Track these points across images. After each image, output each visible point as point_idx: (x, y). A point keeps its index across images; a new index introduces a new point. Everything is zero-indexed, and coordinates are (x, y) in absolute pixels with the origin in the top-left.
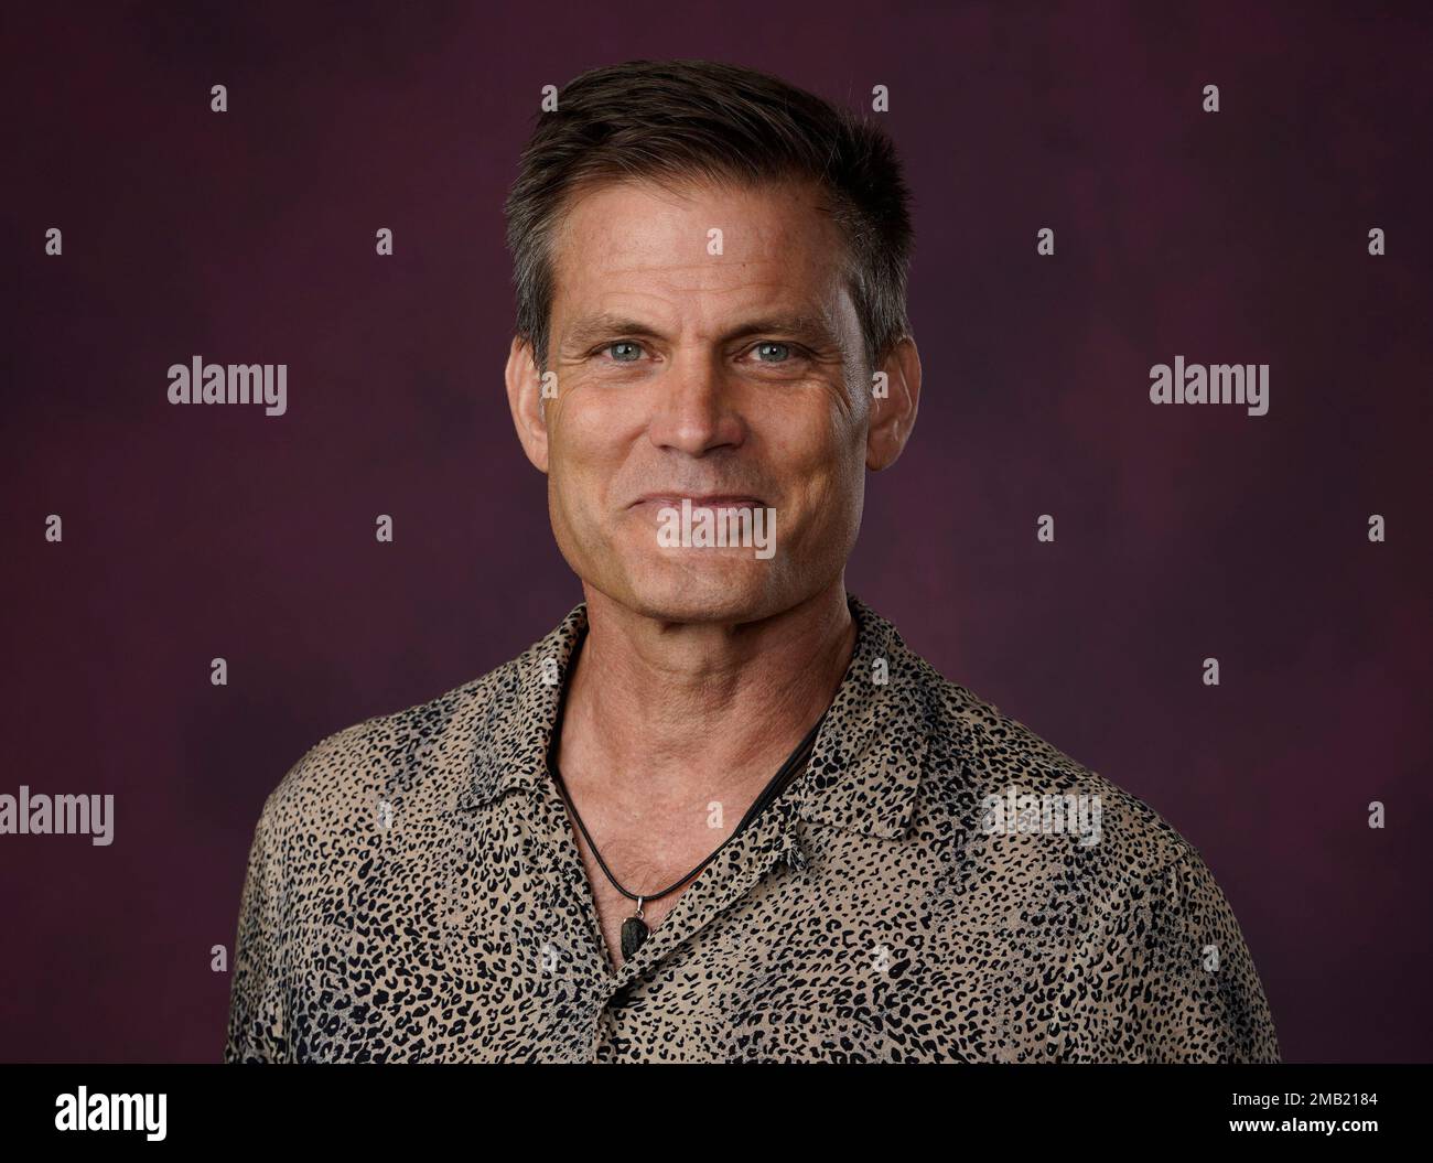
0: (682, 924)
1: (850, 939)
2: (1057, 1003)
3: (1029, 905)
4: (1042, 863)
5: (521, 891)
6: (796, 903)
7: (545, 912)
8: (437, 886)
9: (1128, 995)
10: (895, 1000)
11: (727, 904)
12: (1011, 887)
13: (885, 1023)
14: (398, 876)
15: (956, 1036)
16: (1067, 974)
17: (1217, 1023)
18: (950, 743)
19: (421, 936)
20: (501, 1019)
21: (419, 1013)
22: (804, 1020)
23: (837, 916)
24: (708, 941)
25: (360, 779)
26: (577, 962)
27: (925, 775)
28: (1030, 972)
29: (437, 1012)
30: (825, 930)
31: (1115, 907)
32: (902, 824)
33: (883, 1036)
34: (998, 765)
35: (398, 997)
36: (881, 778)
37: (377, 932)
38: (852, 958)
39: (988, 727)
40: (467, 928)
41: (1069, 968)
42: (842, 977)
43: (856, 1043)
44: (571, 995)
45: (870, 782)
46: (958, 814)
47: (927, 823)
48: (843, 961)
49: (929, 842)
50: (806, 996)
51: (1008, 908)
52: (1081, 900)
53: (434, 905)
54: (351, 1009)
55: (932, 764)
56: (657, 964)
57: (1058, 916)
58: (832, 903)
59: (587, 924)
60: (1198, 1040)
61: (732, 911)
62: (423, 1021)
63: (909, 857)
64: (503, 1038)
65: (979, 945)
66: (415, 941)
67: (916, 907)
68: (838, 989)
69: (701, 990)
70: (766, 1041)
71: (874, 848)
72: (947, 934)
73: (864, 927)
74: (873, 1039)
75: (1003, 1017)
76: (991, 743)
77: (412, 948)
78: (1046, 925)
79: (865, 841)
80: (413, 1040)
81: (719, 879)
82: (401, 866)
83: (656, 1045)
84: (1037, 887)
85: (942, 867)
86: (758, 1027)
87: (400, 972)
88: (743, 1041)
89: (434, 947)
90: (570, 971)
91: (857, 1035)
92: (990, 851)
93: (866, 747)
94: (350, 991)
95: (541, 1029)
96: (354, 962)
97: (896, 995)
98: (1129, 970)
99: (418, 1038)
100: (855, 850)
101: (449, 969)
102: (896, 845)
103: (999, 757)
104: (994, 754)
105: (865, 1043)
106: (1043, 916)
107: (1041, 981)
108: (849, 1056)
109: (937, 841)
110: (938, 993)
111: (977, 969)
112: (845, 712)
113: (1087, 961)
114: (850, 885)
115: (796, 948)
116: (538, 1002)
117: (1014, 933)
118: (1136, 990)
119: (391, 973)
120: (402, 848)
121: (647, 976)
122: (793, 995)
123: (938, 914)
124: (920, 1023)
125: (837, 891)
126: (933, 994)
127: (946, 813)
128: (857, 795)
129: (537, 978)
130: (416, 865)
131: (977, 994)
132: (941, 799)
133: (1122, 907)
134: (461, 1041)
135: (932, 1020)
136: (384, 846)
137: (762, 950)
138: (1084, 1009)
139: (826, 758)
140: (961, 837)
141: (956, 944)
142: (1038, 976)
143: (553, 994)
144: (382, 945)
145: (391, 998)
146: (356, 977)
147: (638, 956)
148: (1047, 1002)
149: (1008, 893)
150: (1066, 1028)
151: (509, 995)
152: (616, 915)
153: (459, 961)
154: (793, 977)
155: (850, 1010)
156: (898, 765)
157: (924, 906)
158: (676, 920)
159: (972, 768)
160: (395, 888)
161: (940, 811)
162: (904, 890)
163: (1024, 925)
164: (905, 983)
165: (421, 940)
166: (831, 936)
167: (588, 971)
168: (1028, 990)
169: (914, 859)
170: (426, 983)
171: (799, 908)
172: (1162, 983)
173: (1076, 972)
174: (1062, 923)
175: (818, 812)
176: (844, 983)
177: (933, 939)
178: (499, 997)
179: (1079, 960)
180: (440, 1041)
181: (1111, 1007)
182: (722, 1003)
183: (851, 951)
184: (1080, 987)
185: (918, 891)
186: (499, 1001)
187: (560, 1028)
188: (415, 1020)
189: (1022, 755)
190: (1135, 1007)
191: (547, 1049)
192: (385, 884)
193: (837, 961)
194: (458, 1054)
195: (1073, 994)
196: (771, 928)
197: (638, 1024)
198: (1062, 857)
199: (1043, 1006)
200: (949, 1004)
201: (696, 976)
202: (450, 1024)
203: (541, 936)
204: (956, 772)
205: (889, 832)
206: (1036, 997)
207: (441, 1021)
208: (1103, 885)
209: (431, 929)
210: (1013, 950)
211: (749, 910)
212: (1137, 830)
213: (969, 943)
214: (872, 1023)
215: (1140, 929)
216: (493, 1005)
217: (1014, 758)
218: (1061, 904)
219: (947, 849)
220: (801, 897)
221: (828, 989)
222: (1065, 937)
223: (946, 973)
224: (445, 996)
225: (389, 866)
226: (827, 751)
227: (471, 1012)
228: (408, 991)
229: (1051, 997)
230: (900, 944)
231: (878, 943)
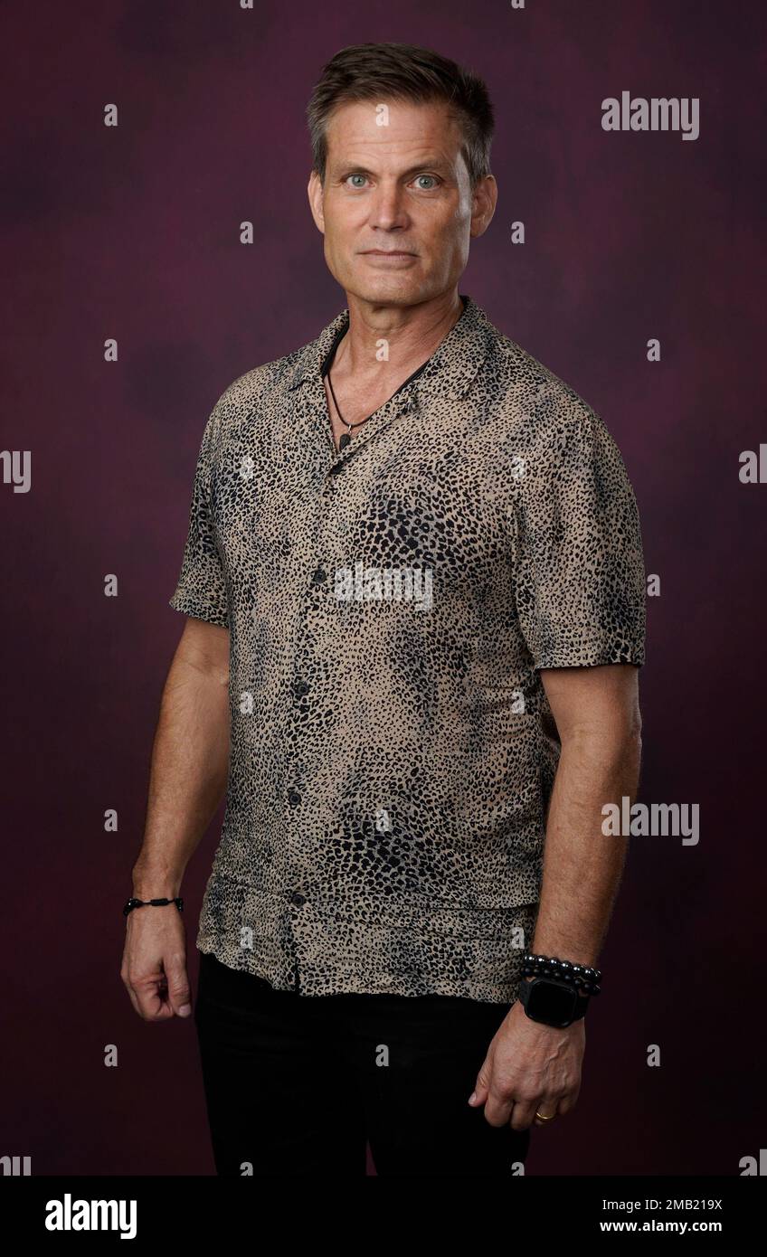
1: (431, 442)
3: (512, 432)
4: (521, 415)
5: (304, 424)
7: (312, 433)
9: (550, 476)
10: (444, 469)
11: (381, 426)
12: (505, 424)
13: (438, 479)
15: (468, 486)
17: (591, 493)
18: (496, 361)
19: (264, 444)
20: (290, 479)
21: (258, 477)
22: (405, 477)
23: (428, 432)
24: (374, 444)
26: (322, 455)
27: (479, 374)
28: (506, 461)
29: (265, 477)
30: (422, 438)
31: (549, 436)
32: (462, 394)
33: (436, 484)
34: (514, 373)
36: (458, 374)
37: (248, 442)
38: (430, 450)
39: (515, 357)
40: (283, 441)
42: (424, 458)
43: (423, 487)
44: (318, 469)
45: (452, 375)
46: (490, 393)
47: (476, 395)
48: (426, 451)
49: (475, 403)
50: (407, 467)
51: (502, 432)
52: (534, 431)
53: (272, 431)
54: (233, 474)
55: (484, 369)
56: (352, 455)
57: (523, 438)
58: (427, 427)
59: (327, 438)
60: (580, 501)
61: (384, 430)
62: (259, 480)
63: (465, 408)
64: (289, 488)
65: (486, 447)
66: (261, 446)
67: (462, 429)
68: (422, 464)
69: (368, 465)
70: (387, 487)
71: (449, 404)
72: (472, 442)
73: (438, 436)
74: (431, 485)
76: (515, 363)
77: (260, 449)
78: (517, 441)
79: (446, 401)
80: (254, 488)
81: (381, 417)
82: (262, 414)
83: (346, 490)
84: (516, 425)
85: (477, 414)
86: (384, 481)
87: (254, 459)
88: (377, 487)
89: (268, 449)
90: (319, 459)
91: (424, 484)
92: (500, 409)
93: (454, 360)
94: (234, 467)
95: (304, 484)
96: (237, 454)
97: (445, 467)
98: (552, 465)
99: (256, 487)
100: (441, 404)
101: (273, 458)
102: (460, 402)
103: (515, 370)
104: (514, 368)
105: (428, 487)
106: (517, 437)
109: (478, 403)
110: (463, 466)
111: (483, 457)
112: (447, 344)
113: (533, 459)
114: (436, 419)
115: (408, 446)
116: (305, 471)
117: (502, 444)
118: (554, 475)
120: (265, 407)
121: (347, 459)
122: (403, 466)
123: (471, 433)
124: (453, 479)
125: (430, 422)
126: (461, 467)
127: (485, 392)
128: (445, 380)
129: (305, 462)
130: (268, 414)
131: (480, 468)
132: (484, 386)
133: (552, 437)
134: (272, 489)
135: (458, 479)
136: (258, 407)
137: (395, 448)
139: (434, 363)
140: (489, 403)
141: (476, 446)
143: (311, 468)
144: (248, 447)
147: (343, 451)
148: (512, 475)
149: (504, 426)
150: (519, 488)
151: (294, 469)
152: (339, 433)
153: (277, 454)
154: (405, 459)
155: (425, 472)
156: (468, 368)
157: (466, 429)
158: (360, 434)
159: (502, 374)
160: (258, 424)
161: (483, 391)
162: (459, 421)
163: (507, 440)
164: (450, 461)
165: (264, 446)
166: (424, 441)
167: (325, 458)
168: (504, 469)
169: (467, 409)
170: (263, 464)
171: (413, 429)
172: (568, 473)
174: (524, 441)
175: (426, 386)
176: (425, 460)
177: (466, 443)
178: (290, 470)
179: (529, 458)
180: (264, 489)
181: (541, 481)
182: (374, 471)
183: (430, 447)
184: (528, 471)
185: (465, 422)
186: (290, 472)
187: (311, 484)
188: (256, 479)
190: (552, 483)
191: (306, 493)
193: (424, 451)
194: (271, 494)
196: (400, 438)
197: (341, 482)
198: (530, 412)
199: (510, 477)
200: (467, 472)
201: (367, 459)
202: (269, 482)
204: (494, 375)
205: (455, 397)
207: (266, 480)
208: (545, 426)
209: (269, 441)
210: (500, 451)
211: (392, 430)
212: (567, 404)
213: (482, 446)
215: (560, 447)
216: (287, 473)
217: (522, 370)
218: (525, 432)
219: (482, 407)
220: (415, 425)
221: (418, 463)
222: (525, 447)
223: (468, 458)
224: (269, 470)
227: (278, 477)
228: (255, 467)
230: (451, 444)
231: (442, 443)
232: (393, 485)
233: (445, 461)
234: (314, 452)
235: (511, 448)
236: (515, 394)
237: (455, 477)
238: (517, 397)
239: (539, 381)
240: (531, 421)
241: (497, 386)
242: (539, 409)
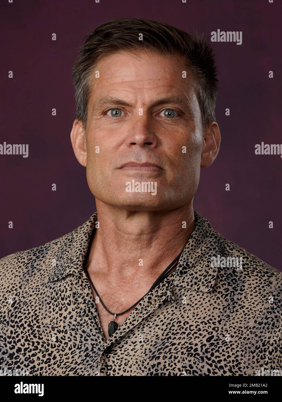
0: (130, 323)
1: (192, 328)
2: (267, 353)
3: (257, 318)
4: (262, 303)
5: (71, 311)
6: (172, 315)
7: (80, 318)
8: (40, 309)
10: (208, 350)
11: (146, 315)
12: (251, 311)
13: (205, 359)
14: (25, 306)
15: (231, 364)
16: (271, 343)
19: (34, 327)
20: (64, 357)
21: (34, 355)
22: (176, 358)
23: (187, 320)
24: (140, 329)
25: (14, 273)
26: (92, 337)
27: (219, 271)
28: (257, 342)
29: (40, 355)
30: (183, 325)
32: (211, 287)
33: (204, 364)
34: (246, 269)
35: (25, 349)
36: (203, 272)
37: (18, 326)
38: (193, 335)
40: (51, 324)
41: (272, 341)
42: (189, 342)
43: (194, 366)
44: (90, 349)
45: (199, 273)
46: (231, 286)
47: (220, 288)
48: (189, 336)
49: (221, 294)
50: (176, 349)
51: (249, 318)
52: (276, 317)
53: (39, 316)
54: (8, 354)
56: (122, 338)
57: (268, 322)
58: (185, 315)
59: (96, 323)
61: (149, 318)
62: (35, 358)
63: (214, 299)
64: (65, 364)
65: (239, 331)
66: (32, 329)
67: (216, 317)
68: (188, 346)
69: (138, 347)
70: (161, 366)
71: (201, 296)
72: (227, 327)
73: (197, 323)
74: (201, 365)
75: (248, 358)
77: (31, 332)
78: (263, 325)
79: (198, 293)
80: (31, 365)
81: (144, 307)
82: (27, 302)
83: (122, 367)
84: (260, 312)
85: (226, 304)
86: (158, 361)
87: (26, 340)
88: (153, 366)
89: (38, 331)
90: (89, 340)
91: (195, 363)
92: (243, 299)
93: (198, 261)
94: (8, 348)
95: (79, 361)
96: (9, 337)
97: (209, 349)
99: (33, 364)
100: (194, 296)
101: (44, 339)
102: (209, 295)
103: (246, 266)
105: (198, 366)
106: (262, 322)
107: (261, 345)
108: (192, 371)
109: (224, 294)
110: (225, 348)
111: (239, 340)
112: (190, 249)
113: (278, 339)
114: (192, 309)
115: (172, 332)
117: (252, 328)
119: (23, 341)
120: (27, 296)
121: (118, 342)
122: (171, 349)
123: (224, 320)
124: (218, 359)
125: (187, 311)
126: (222, 348)
127: (227, 285)
128: (195, 277)
129: (77, 343)
130: (32, 302)
131: (238, 349)
132: (225, 280)
134: (49, 366)
135: (222, 358)
136: (21, 296)
137: (160, 333)
138: (277, 356)
139: (183, 265)
140: (232, 294)
141: (231, 330)
142: (260, 344)
143: (83, 348)
144: (19, 331)
145: (23, 350)
146: (10, 343)
147: (114, 335)
148: (264, 353)
149: (250, 313)
150: (271, 363)
151: (67, 349)
152: (106, 321)
153: (48, 336)
154: (171, 342)
155: (192, 354)
156: (210, 267)
157: (219, 316)
158: (128, 321)
159: (236, 269)
160: (24, 310)
161: (225, 284)
162: (212, 310)
163: (255, 325)
164: (212, 344)
165: (34, 329)
166: (185, 327)
167: (96, 340)
168: (257, 348)
169: (215, 300)
170: (36, 344)
171: (173, 317)
173: (274, 342)
174: (269, 325)
175: (180, 283)
176: (190, 344)
177: (222, 328)
178: (63, 349)
179: (275, 338)
180: (41, 366)
182: (145, 352)
183: (192, 332)
184: (275, 348)
185: (217, 311)
186: (63, 351)
187: (86, 361)
188: (32, 358)
189: (255, 266)
191: (81, 369)
192: (21, 309)
193: (187, 336)
194: (48, 371)
195: (273, 350)
196: (163, 324)
197: (115, 360)
198: (269, 301)
199: (262, 354)
200: (228, 352)
201: (136, 342)
202: (45, 359)
203: (79, 327)
204: (231, 271)
205: (206, 290)
206: (259, 351)
207: (41, 358)
209: (37, 324)
210: (251, 334)
211: (155, 318)
213: (235, 330)
214: (200, 359)
216: (61, 352)
217: (252, 267)
218: (269, 318)
219: (227, 297)
220: (174, 313)
221: (184, 346)
222: (270, 330)
223: (227, 341)
224: (43, 349)
225: (22, 303)
226: (184, 262)
227: (53, 355)
228: (29, 347)
229: (265, 351)
230: (210, 330)
231: (202, 329)
232: (167, 364)
233: (208, 344)
234: (84, 335)
235: (259, 331)
236: (253, 286)
237: (219, 357)
238: (255, 288)
239: (269, 274)
240: (273, 308)
241: (235, 280)
242: (276, 297)
